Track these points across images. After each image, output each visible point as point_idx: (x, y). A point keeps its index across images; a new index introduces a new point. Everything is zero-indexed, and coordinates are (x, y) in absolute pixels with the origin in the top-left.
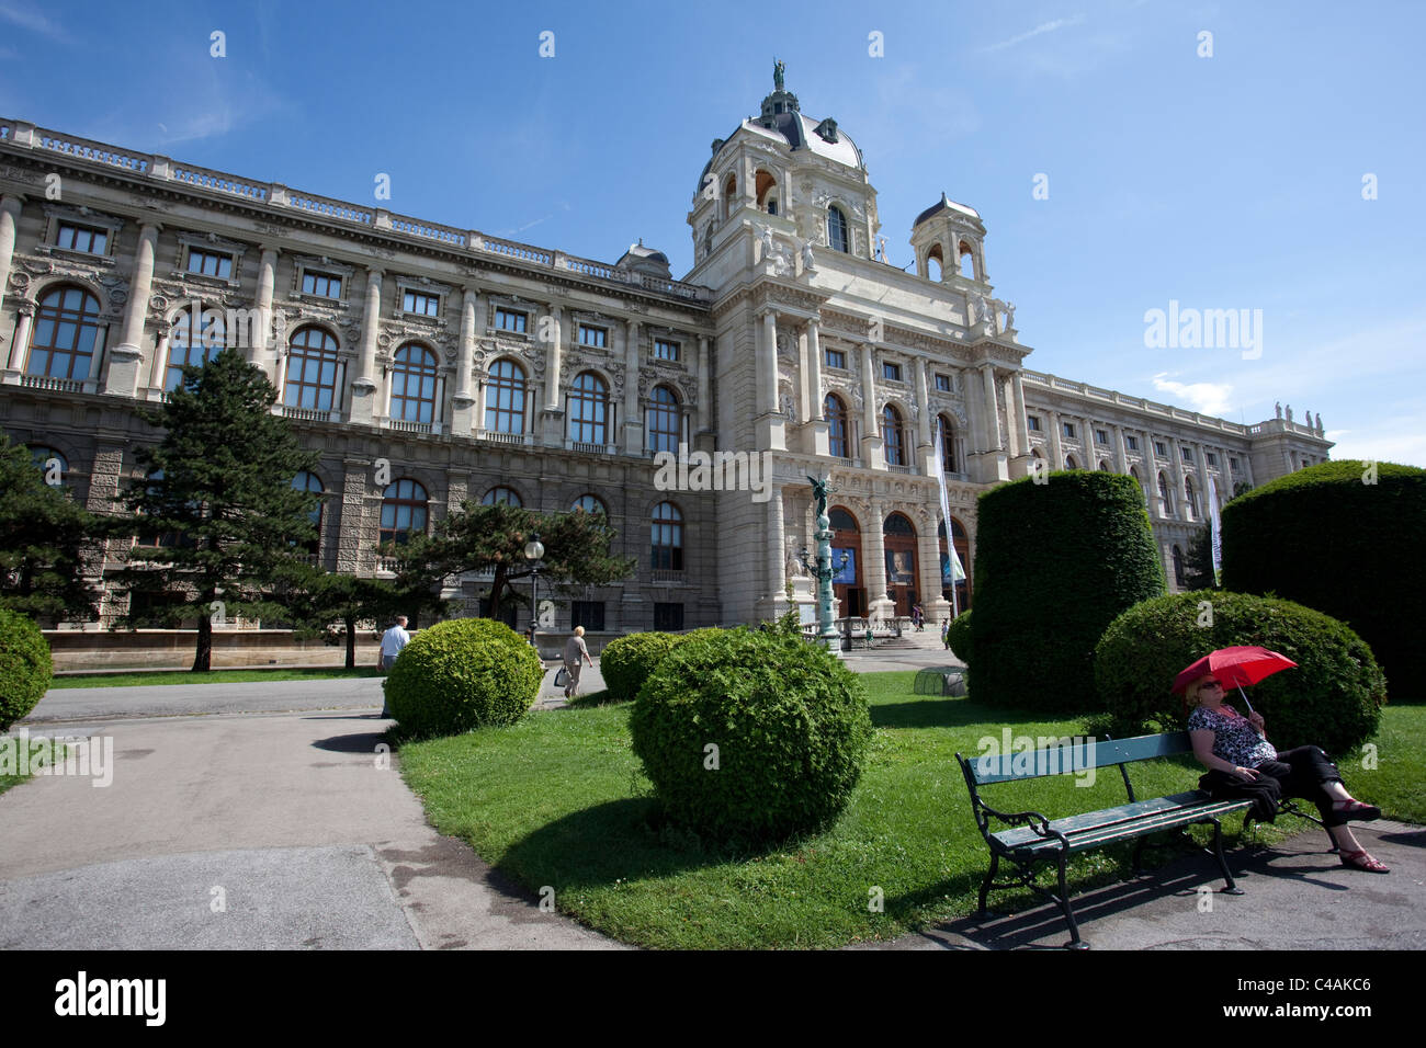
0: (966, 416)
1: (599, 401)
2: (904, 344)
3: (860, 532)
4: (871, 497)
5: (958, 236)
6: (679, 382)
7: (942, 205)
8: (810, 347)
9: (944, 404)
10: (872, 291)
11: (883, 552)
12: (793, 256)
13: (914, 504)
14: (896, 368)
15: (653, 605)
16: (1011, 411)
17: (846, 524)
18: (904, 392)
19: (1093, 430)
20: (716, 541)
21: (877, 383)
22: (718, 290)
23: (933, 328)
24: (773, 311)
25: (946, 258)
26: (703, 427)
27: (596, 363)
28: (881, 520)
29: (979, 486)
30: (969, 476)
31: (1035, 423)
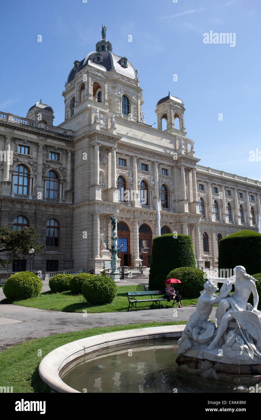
0: (173, 185)
1: (26, 177)
2: (150, 156)
3: (129, 232)
4: (134, 218)
5: (174, 111)
6: (59, 169)
7: (168, 98)
8: (112, 158)
9: (165, 181)
10: (138, 135)
11: (138, 240)
12: (107, 120)
13: (151, 221)
14: (147, 166)
15: (46, 261)
16: (191, 183)
17: (124, 229)
18: (149, 176)
19: (225, 190)
20: (72, 235)
21: (138, 172)
22: (76, 132)
23: (161, 150)
24: (98, 144)
25: (169, 120)
26: (68, 188)
27: (25, 161)
28: (138, 227)
29: (177, 214)
30: (173, 209)
31: (202, 187)
